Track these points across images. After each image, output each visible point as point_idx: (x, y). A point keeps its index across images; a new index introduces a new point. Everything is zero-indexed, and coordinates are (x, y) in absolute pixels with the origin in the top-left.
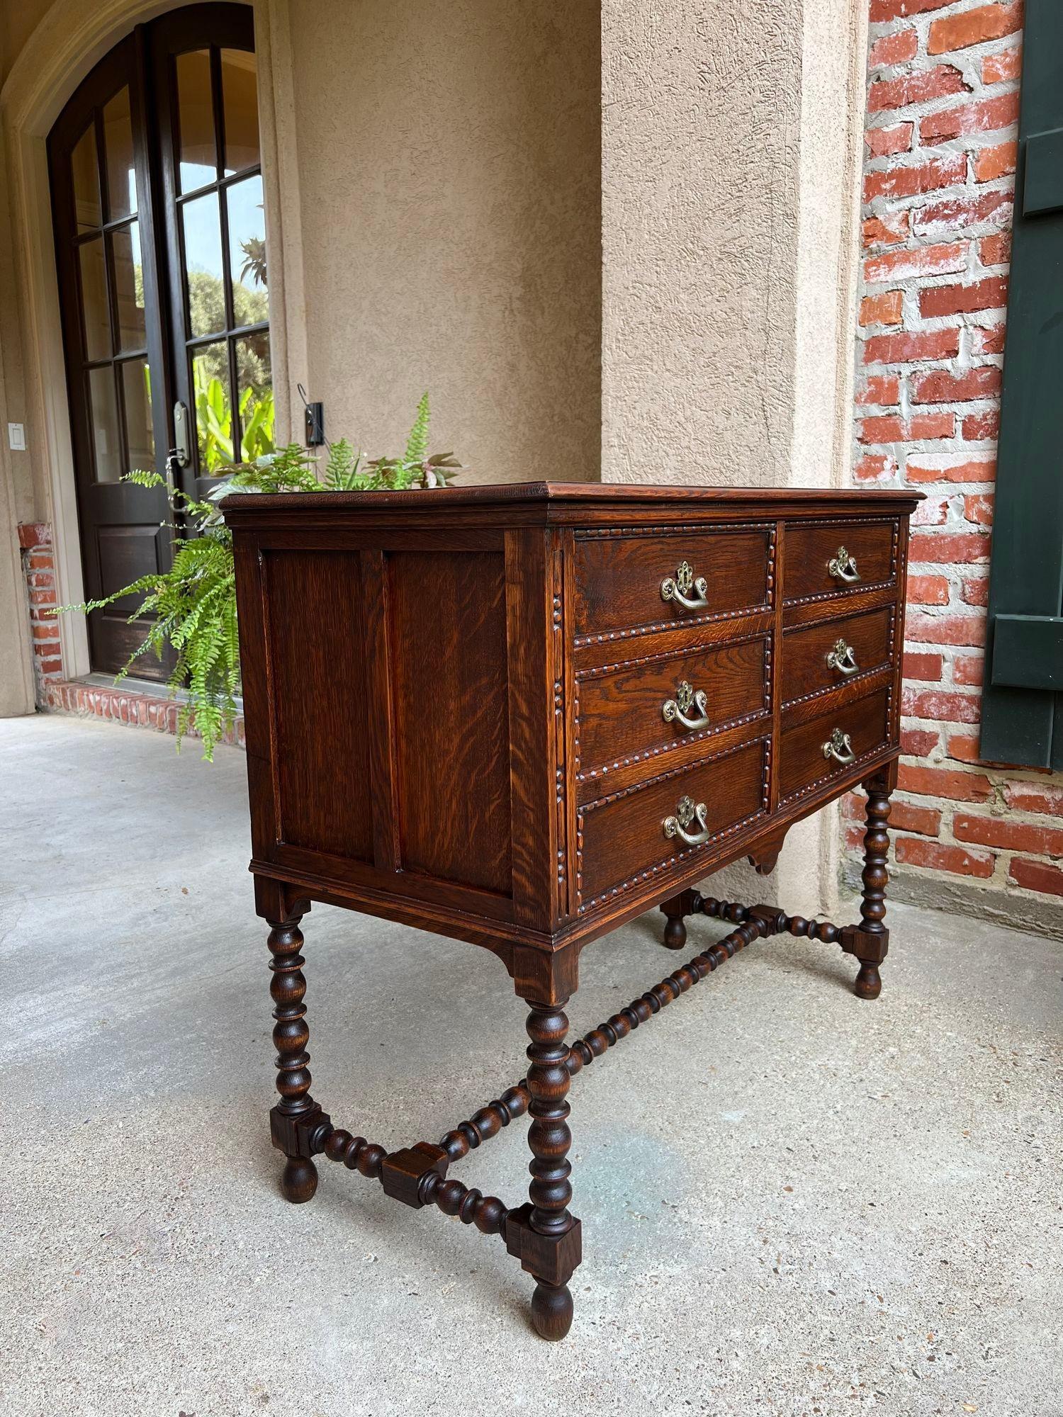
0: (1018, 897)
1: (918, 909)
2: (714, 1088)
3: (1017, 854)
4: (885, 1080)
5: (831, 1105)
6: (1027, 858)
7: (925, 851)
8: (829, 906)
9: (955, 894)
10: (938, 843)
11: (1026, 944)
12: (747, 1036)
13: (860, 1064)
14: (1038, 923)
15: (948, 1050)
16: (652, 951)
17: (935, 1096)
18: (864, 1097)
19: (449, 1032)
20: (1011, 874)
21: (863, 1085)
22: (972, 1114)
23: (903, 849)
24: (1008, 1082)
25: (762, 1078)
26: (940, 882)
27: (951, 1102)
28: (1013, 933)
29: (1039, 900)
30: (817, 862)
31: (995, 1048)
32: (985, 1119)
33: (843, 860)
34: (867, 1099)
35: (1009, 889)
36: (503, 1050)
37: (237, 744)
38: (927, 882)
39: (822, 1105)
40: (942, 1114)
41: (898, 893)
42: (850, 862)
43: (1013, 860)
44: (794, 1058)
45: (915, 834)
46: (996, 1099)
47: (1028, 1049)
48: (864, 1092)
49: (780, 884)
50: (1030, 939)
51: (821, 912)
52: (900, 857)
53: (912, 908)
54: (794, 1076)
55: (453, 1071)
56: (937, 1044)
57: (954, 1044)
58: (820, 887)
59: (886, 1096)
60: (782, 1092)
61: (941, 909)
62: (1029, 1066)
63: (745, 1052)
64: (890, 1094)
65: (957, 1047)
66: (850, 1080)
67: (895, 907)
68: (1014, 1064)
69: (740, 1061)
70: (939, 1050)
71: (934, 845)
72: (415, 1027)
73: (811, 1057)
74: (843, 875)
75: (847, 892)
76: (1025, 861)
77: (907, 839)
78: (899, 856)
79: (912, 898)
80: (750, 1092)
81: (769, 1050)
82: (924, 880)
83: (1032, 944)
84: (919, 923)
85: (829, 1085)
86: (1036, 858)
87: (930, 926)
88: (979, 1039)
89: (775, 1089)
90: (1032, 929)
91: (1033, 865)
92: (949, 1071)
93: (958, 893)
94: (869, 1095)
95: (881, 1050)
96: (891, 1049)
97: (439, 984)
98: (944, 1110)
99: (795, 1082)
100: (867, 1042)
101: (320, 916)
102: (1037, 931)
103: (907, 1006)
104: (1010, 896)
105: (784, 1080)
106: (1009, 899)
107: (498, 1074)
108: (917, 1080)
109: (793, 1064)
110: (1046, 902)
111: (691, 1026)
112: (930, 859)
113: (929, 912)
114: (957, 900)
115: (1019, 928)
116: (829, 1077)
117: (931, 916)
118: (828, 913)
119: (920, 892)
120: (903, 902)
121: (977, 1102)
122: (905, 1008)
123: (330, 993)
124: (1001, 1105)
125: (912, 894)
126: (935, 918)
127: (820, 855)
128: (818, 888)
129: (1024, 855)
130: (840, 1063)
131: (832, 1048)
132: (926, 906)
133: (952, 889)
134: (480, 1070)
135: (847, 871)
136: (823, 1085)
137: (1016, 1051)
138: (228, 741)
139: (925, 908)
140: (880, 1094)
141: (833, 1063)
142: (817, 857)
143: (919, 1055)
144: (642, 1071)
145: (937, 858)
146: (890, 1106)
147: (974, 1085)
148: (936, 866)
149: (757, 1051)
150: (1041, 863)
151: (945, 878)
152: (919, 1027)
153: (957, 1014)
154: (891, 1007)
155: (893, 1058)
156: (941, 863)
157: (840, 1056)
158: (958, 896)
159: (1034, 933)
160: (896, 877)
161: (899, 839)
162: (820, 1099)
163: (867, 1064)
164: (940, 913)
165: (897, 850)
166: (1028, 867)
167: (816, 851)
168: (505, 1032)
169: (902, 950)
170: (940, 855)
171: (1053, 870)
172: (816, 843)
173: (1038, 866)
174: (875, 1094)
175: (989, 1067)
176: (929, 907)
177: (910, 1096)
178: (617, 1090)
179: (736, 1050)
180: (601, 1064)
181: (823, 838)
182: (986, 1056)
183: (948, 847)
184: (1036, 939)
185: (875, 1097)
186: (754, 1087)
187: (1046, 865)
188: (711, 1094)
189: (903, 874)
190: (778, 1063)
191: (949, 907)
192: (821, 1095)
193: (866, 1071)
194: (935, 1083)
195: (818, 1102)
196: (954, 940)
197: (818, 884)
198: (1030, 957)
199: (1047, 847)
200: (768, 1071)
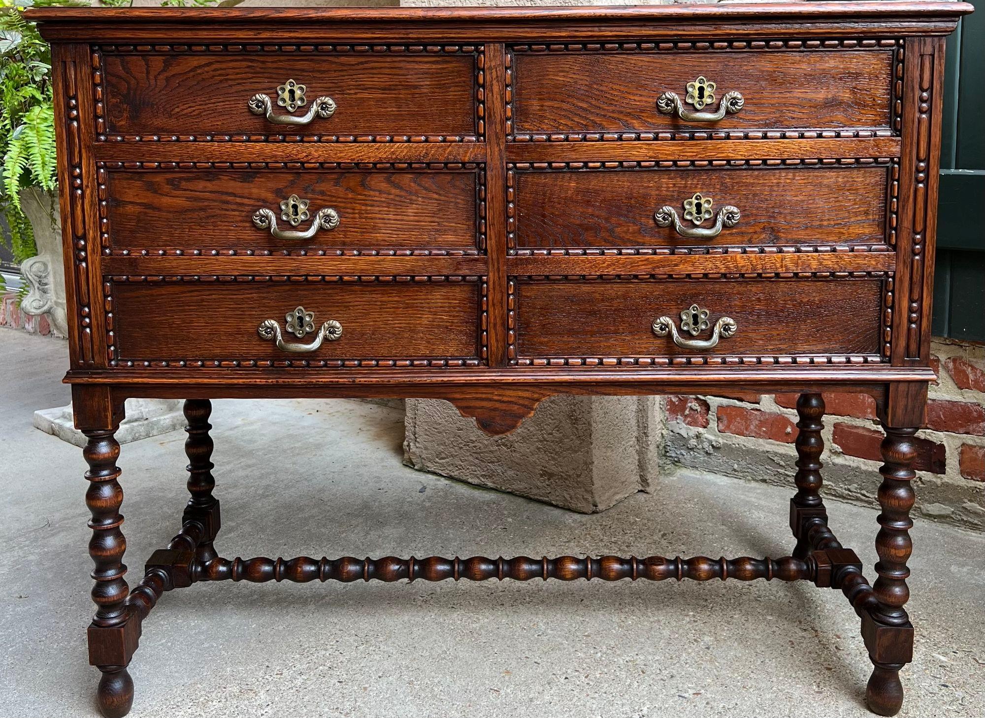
0: (842, 466)
1: (742, 482)
2: (507, 695)
3: (840, 419)
4: (698, 675)
5: (637, 708)
6: (850, 423)
7: (747, 419)
8: (649, 481)
9: (779, 464)
10: (759, 410)
11: (851, 515)
12: (549, 631)
13: (671, 658)
14: (863, 492)
15: (768, 636)
16: (456, 540)
17: (751, 690)
18: (673, 696)
19: (206, 645)
20: (835, 442)
21: (674, 681)
22: (790, 709)
23: (725, 418)
24: (830, 669)
25: (562, 680)
26: (763, 452)
27: (768, 696)
28: (839, 504)
29: (863, 467)
30: (635, 434)
31: (816, 631)
32: (804, 713)
33: (665, 432)
34: (676, 698)
35: (833, 457)
36: (267, 664)
37: (24, 328)
38: (749, 452)
39: (627, 708)
40: (757, 711)
41: (721, 465)
42: (672, 434)
43: (836, 426)
44: (599, 654)
45: (736, 401)
46: (817, 690)
47: (851, 630)
48: (675, 691)
49: (594, 459)
50: (855, 509)
51: (641, 488)
52: (721, 427)
53: (736, 480)
54: (598, 676)
55: (203, 693)
56: (756, 630)
57: (774, 629)
58: (639, 461)
59: (697, 694)
60: (582, 696)
61: (764, 481)
62: (852, 649)
63: (545, 650)
64: (702, 691)
65: (777, 633)
66: (660, 677)
67: (718, 480)
68: (836, 647)
69: (539, 661)
70: (758, 637)
71: (756, 412)
72: (167, 642)
73: (618, 652)
74: (664, 447)
75: (669, 466)
76: (848, 427)
77: (728, 406)
78: (720, 425)
79: (735, 470)
80: (547, 698)
81: (573, 647)
82: (747, 451)
83: (857, 514)
84: (742, 497)
85: (636, 684)
86: (859, 422)
87: (753, 500)
88: (800, 622)
89: (575, 693)
90: (858, 499)
91: (855, 431)
92: (767, 661)
93: (782, 463)
94: (679, 694)
95: (695, 640)
96: (707, 639)
97: (204, 589)
98: (760, 706)
99: (598, 682)
100: (681, 631)
101: (80, 515)
102: (862, 500)
103: (725, 588)
104: (834, 464)
105: (587, 681)
106: (834, 468)
107: (256, 694)
108: (733, 673)
109: (598, 662)
110: (870, 469)
111: (489, 623)
112: (752, 427)
113: (753, 484)
114: (782, 471)
115: (844, 498)
116: (636, 675)
117: (755, 488)
118: (648, 489)
119: (743, 463)
120: (727, 475)
121: (796, 694)
122: (724, 591)
123: (71, 606)
124: (821, 696)
125: (736, 466)
126: (759, 491)
127: (638, 426)
128: (637, 464)
129: (846, 420)
130: (650, 658)
131: (643, 640)
132: (750, 478)
133: (775, 459)
134: (236, 690)
135: (669, 443)
136: (629, 685)
137: (838, 634)
138: (13, 324)
139: (749, 480)
140: (691, 692)
141: (642, 658)
142: (635, 428)
143: (736, 644)
144: (427, 680)
145: (759, 427)
146: (701, 705)
147: (794, 675)
148: (758, 435)
149: (560, 649)
150: (864, 428)
151: (768, 448)
152: (737, 612)
153: (778, 595)
154: (709, 590)
155: (708, 648)
156: (764, 432)
157: (650, 650)
158: (781, 466)
159: (859, 503)
160: (719, 448)
161: (720, 407)
162: (624, 701)
163: (679, 657)
164: (764, 486)
165: (719, 419)
166: (851, 433)
167: (633, 422)
168: (273, 642)
169: (724, 527)
170: (762, 423)
171: (876, 435)
172: (633, 413)
173: (861, 431)
174: (686, 692)
175: (810, 653)
176: (753, 479)
177: (724, 692)
178: (394, 705)
179: (536, 649)
180: (380, 674)
181: (641, 407)
182: (807, 640)
183: (770, 414)
184: (862, 510)
185: (686, 695)
186: (552, 692)
187: (869, 430)
188: (502, 704)
189: (725, 444)
190: (581, 661)
191: (773, 478)
192: (626, 696)
193: (678, 665)
194: (752, 675)
195: (623, 705)
196: (778, 513)
197: (637, 458)
198: (855, 529)
199: (869, 410)
200: (569, 671)
